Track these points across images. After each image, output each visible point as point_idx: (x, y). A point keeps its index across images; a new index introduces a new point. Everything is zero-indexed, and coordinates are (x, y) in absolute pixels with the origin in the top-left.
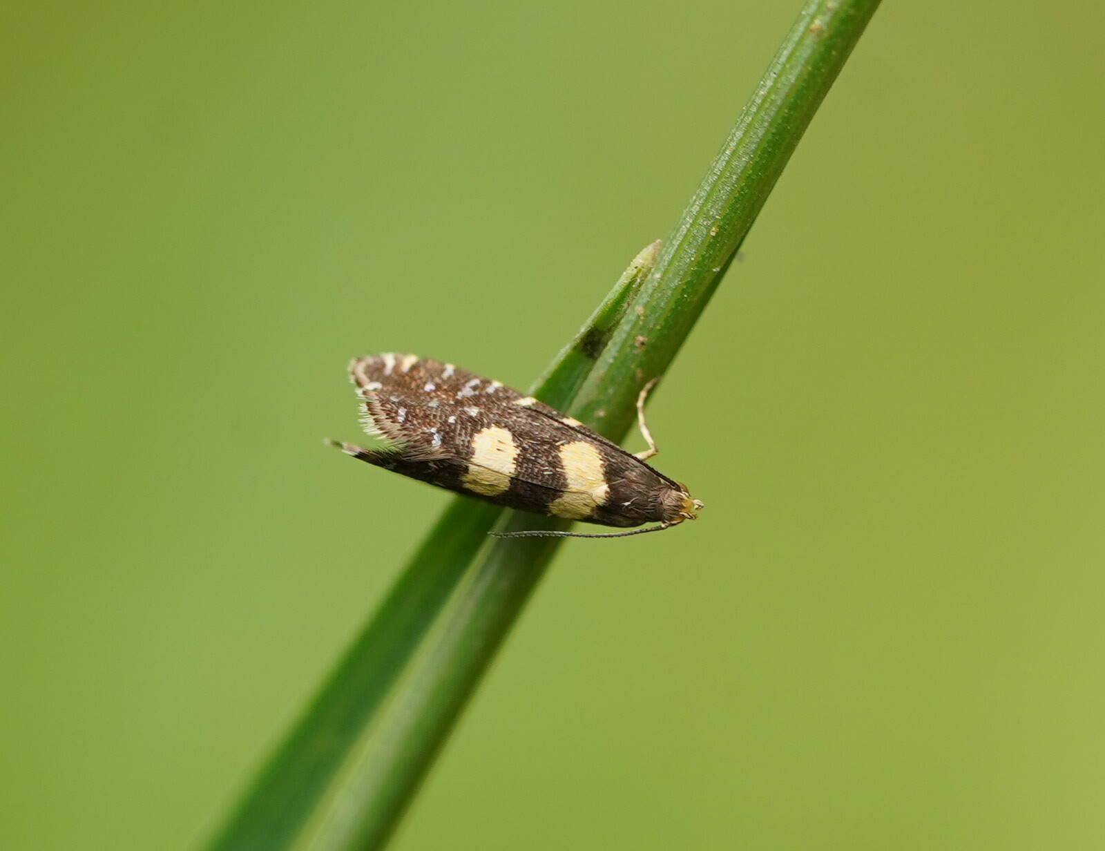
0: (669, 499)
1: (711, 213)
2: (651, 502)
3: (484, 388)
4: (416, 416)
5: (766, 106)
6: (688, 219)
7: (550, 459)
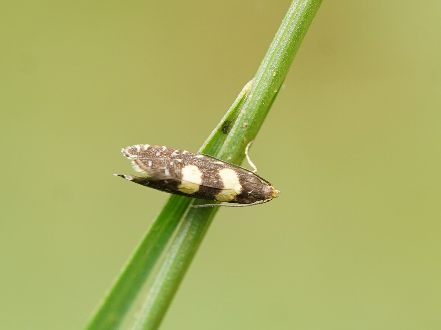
0: (266, 189)
1: (273, 66)
2: (260, 191)
3: (181, 153)
4: (156, 163)
5: (294, 17)
6: (262, 70)
7: (216, 176)
